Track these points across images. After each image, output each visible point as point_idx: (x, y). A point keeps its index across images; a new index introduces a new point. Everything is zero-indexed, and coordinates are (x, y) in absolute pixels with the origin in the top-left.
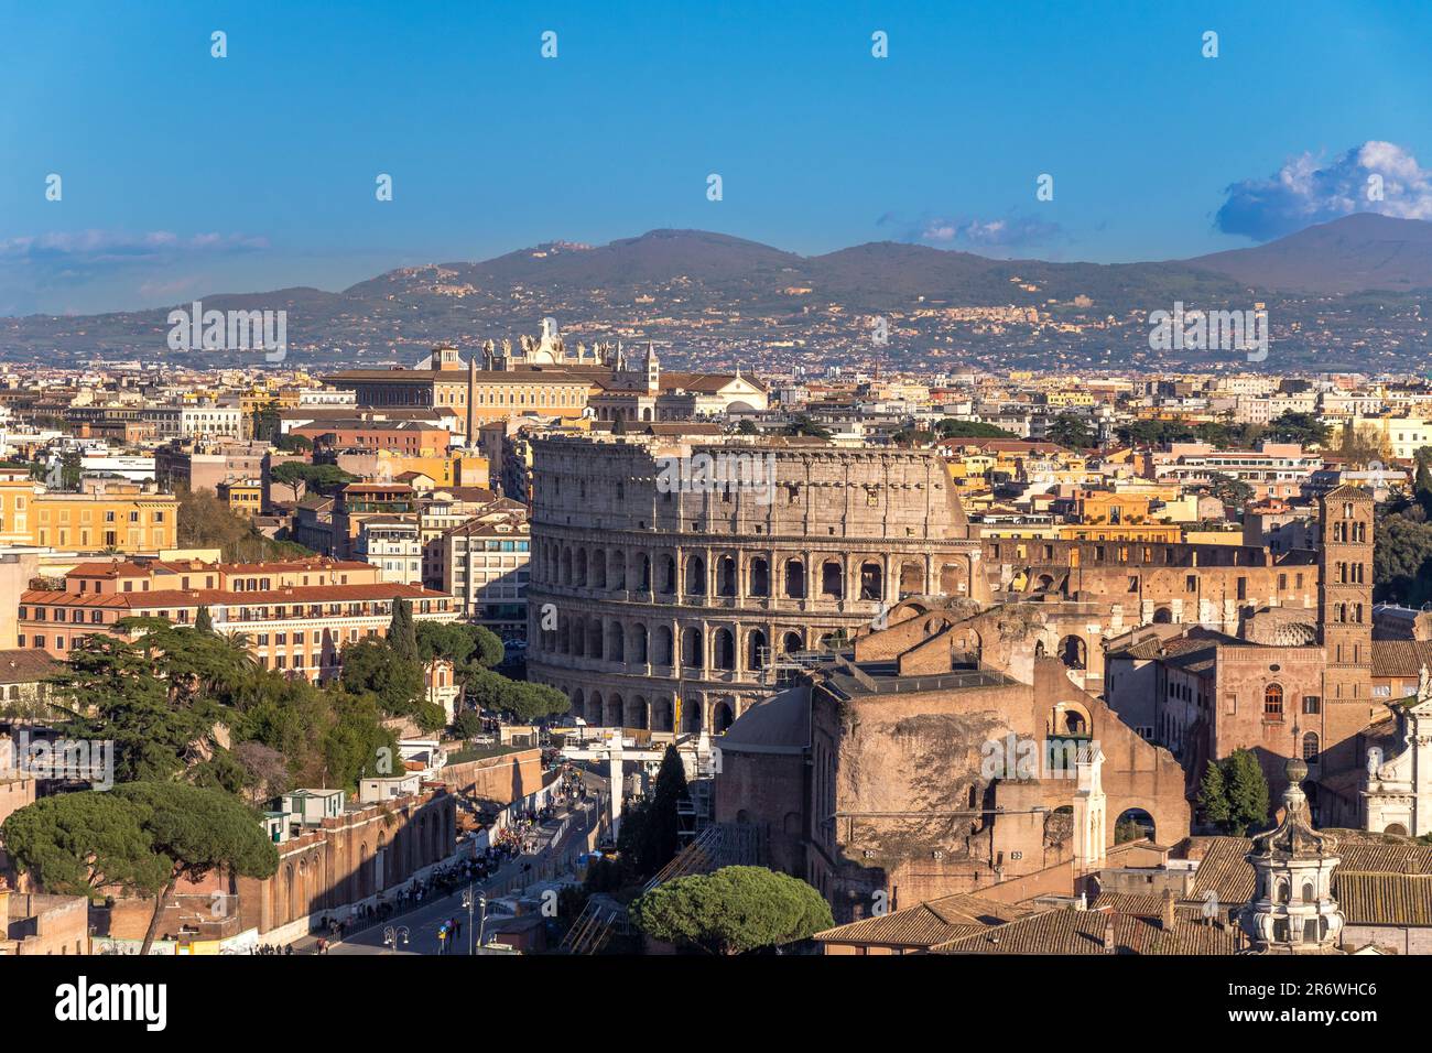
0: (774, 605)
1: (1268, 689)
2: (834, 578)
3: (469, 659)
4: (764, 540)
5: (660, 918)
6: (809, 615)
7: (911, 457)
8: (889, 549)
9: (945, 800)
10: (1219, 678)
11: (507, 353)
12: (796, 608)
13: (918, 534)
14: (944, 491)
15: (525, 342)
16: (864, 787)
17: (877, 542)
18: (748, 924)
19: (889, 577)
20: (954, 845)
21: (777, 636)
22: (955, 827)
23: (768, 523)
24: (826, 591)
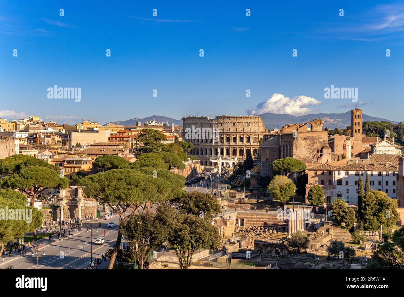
0: (231, 144)
1: (344, 145)
2: (242, 139)
3: (188, 148)
4: (229, 132)
5: (276, 166)
6: (237, 145)
7: (255, 117)
8: (252, 133)
9: (313, 152)
10: (335, 143)
11: (148, 124)
12: (235, 144)
13: (257, 131)
14: (261, 123)
15: (151, 122)
16: (298, 149)
17: (249, 132)
18: (294, 167)
19: (252, 138)
20: (315, 160)
21: (231, 149)
22: (315, 157)
23: (230, 129)
24: (240, 141)
